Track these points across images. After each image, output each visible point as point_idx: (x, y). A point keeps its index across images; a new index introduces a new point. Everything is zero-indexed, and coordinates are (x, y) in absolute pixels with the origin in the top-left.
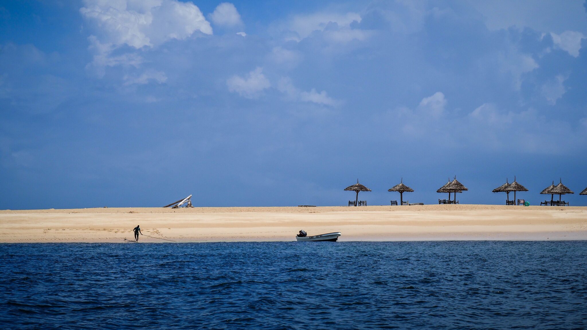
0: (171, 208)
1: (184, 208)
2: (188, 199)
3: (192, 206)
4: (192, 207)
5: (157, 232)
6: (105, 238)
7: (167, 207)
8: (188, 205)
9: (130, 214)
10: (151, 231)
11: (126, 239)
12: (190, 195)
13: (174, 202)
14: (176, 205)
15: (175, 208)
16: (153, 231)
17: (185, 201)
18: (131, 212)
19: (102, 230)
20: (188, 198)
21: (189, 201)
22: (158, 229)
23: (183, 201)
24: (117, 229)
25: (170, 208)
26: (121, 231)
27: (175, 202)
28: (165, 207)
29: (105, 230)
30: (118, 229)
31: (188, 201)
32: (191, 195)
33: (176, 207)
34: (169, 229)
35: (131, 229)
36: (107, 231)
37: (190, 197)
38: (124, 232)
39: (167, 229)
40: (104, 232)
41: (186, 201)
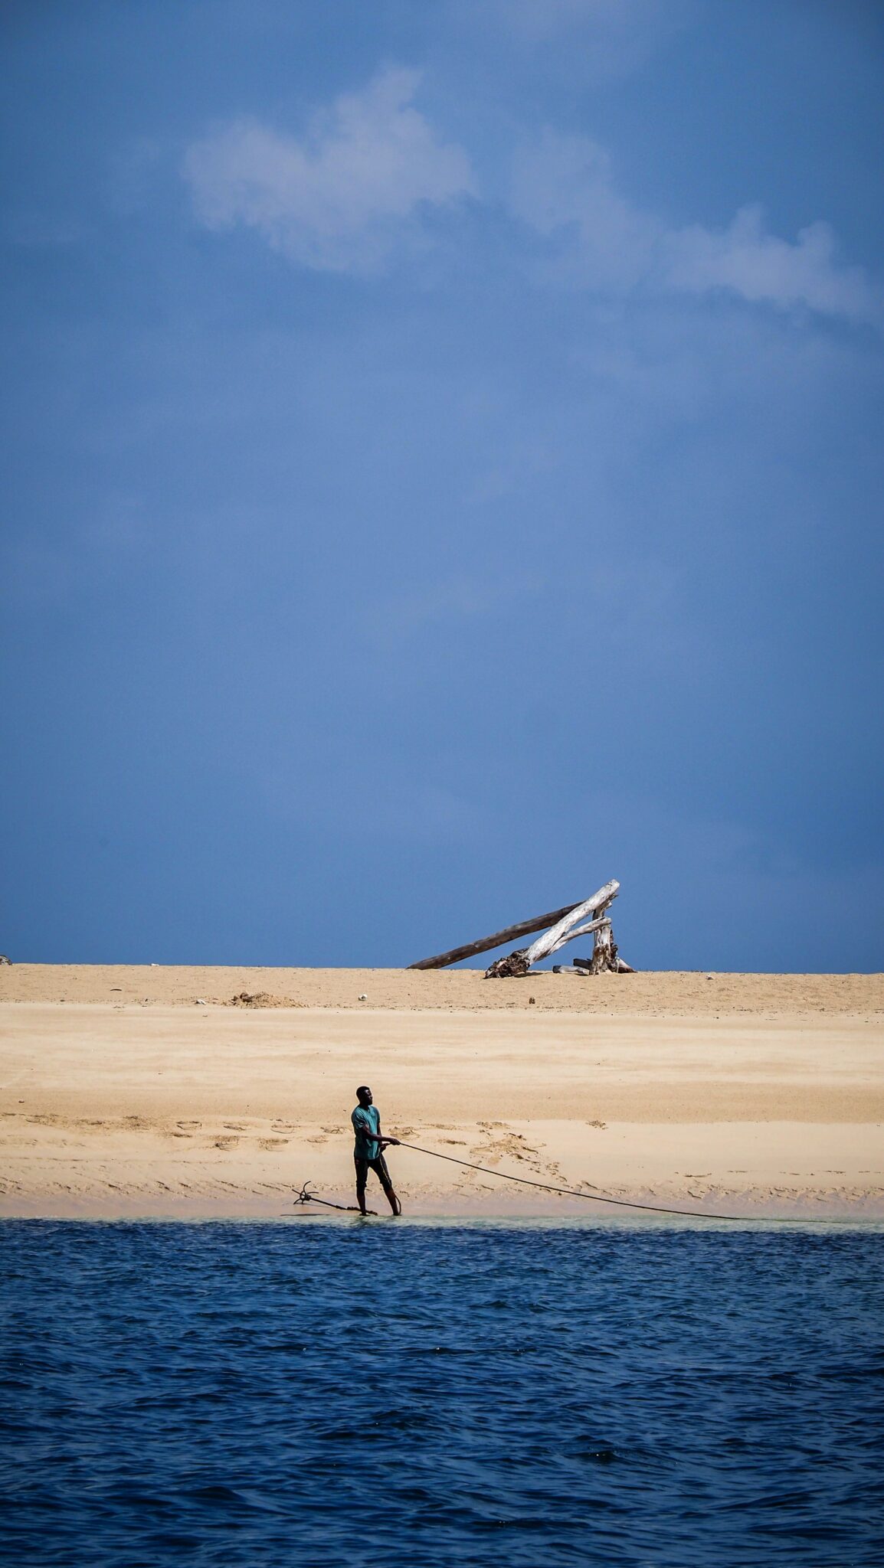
0: (483, 973)
1: (568, 978)
2: (595, 913)
3: (621, 962)
4: (622, 970)
5: (517, 1148)
6: (154, 1185)
7: (438, 963)
8: (597, 953)
9: (242, 1010)
10: (474, 1138)
11: (308, 1198)
12: (606, 883)
13: (492, 934)
14: (514, 956)
15: (506, 972)
16: (484, 1139)
17: (574, 927)
18: (247, 1000)
19: (120, 1126)
20: (594, 902)
21: (601, 927)
22: (517, 1126)
23: (562, 926)
24: (223, 1118)
25: (466, 978)
26: (251, 1133)
27: (501, 931)
28: (423, 966)
29: (135, 1122)
30: (234, 1119)
31: (593, 924)
32: (616, 885)
33: (514, 968)
34: (595, 1123)
35: (326, 1125)
36: (152, 1130)
37: (610, 897)
38: (275, 1142)
39: (581, 1126)
40: (129, 1136)
41: (581, 929)
